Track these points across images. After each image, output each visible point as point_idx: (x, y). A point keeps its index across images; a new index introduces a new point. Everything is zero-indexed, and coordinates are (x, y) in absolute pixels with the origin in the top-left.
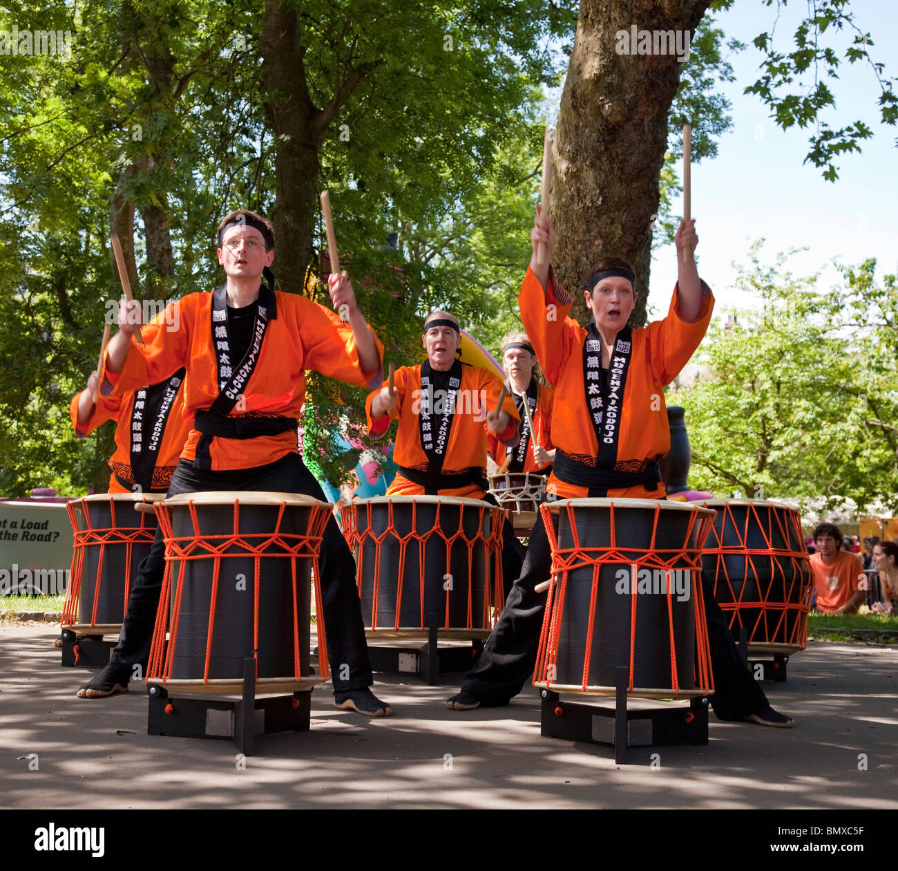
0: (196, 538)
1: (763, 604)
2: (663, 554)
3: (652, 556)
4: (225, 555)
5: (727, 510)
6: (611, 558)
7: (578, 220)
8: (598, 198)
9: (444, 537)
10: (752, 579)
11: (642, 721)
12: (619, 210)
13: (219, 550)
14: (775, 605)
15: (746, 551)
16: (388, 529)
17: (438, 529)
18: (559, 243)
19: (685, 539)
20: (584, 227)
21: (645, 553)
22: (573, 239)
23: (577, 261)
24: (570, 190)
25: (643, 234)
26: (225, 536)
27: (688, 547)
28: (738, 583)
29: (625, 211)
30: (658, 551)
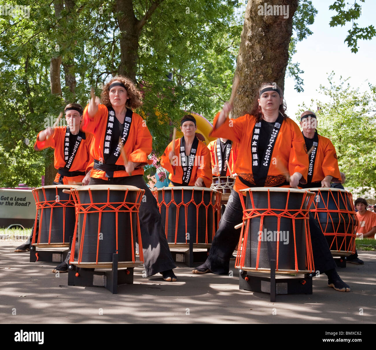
0: (91, 204)
1: (335, 234)
2: (291, 211)
3: (287, 212)
4: (103, 211)
5: (319, 193)
6: (268, 213)
7: (253, 67)
8: (261, 57)
9: (195, 204)
10: (330, 223)
11: (283, 283)
12: (270, 62)
13: (101, 209)
14: (341, 234)
15: (328, 211)
16: (171, 201)
17: (193, 201)
18: (244, 77)
19: (301, 205)
20: (255, 70)
21: (284, 211)
22: (250, 75)
23: (252, 85)
24: (249, 53)
25: (281, 72)
26: (104, 203)
27: (302, 209)
28: (324, 225)
29: (273, 62)
30: (289, 210)
